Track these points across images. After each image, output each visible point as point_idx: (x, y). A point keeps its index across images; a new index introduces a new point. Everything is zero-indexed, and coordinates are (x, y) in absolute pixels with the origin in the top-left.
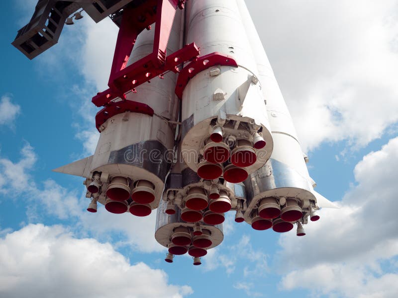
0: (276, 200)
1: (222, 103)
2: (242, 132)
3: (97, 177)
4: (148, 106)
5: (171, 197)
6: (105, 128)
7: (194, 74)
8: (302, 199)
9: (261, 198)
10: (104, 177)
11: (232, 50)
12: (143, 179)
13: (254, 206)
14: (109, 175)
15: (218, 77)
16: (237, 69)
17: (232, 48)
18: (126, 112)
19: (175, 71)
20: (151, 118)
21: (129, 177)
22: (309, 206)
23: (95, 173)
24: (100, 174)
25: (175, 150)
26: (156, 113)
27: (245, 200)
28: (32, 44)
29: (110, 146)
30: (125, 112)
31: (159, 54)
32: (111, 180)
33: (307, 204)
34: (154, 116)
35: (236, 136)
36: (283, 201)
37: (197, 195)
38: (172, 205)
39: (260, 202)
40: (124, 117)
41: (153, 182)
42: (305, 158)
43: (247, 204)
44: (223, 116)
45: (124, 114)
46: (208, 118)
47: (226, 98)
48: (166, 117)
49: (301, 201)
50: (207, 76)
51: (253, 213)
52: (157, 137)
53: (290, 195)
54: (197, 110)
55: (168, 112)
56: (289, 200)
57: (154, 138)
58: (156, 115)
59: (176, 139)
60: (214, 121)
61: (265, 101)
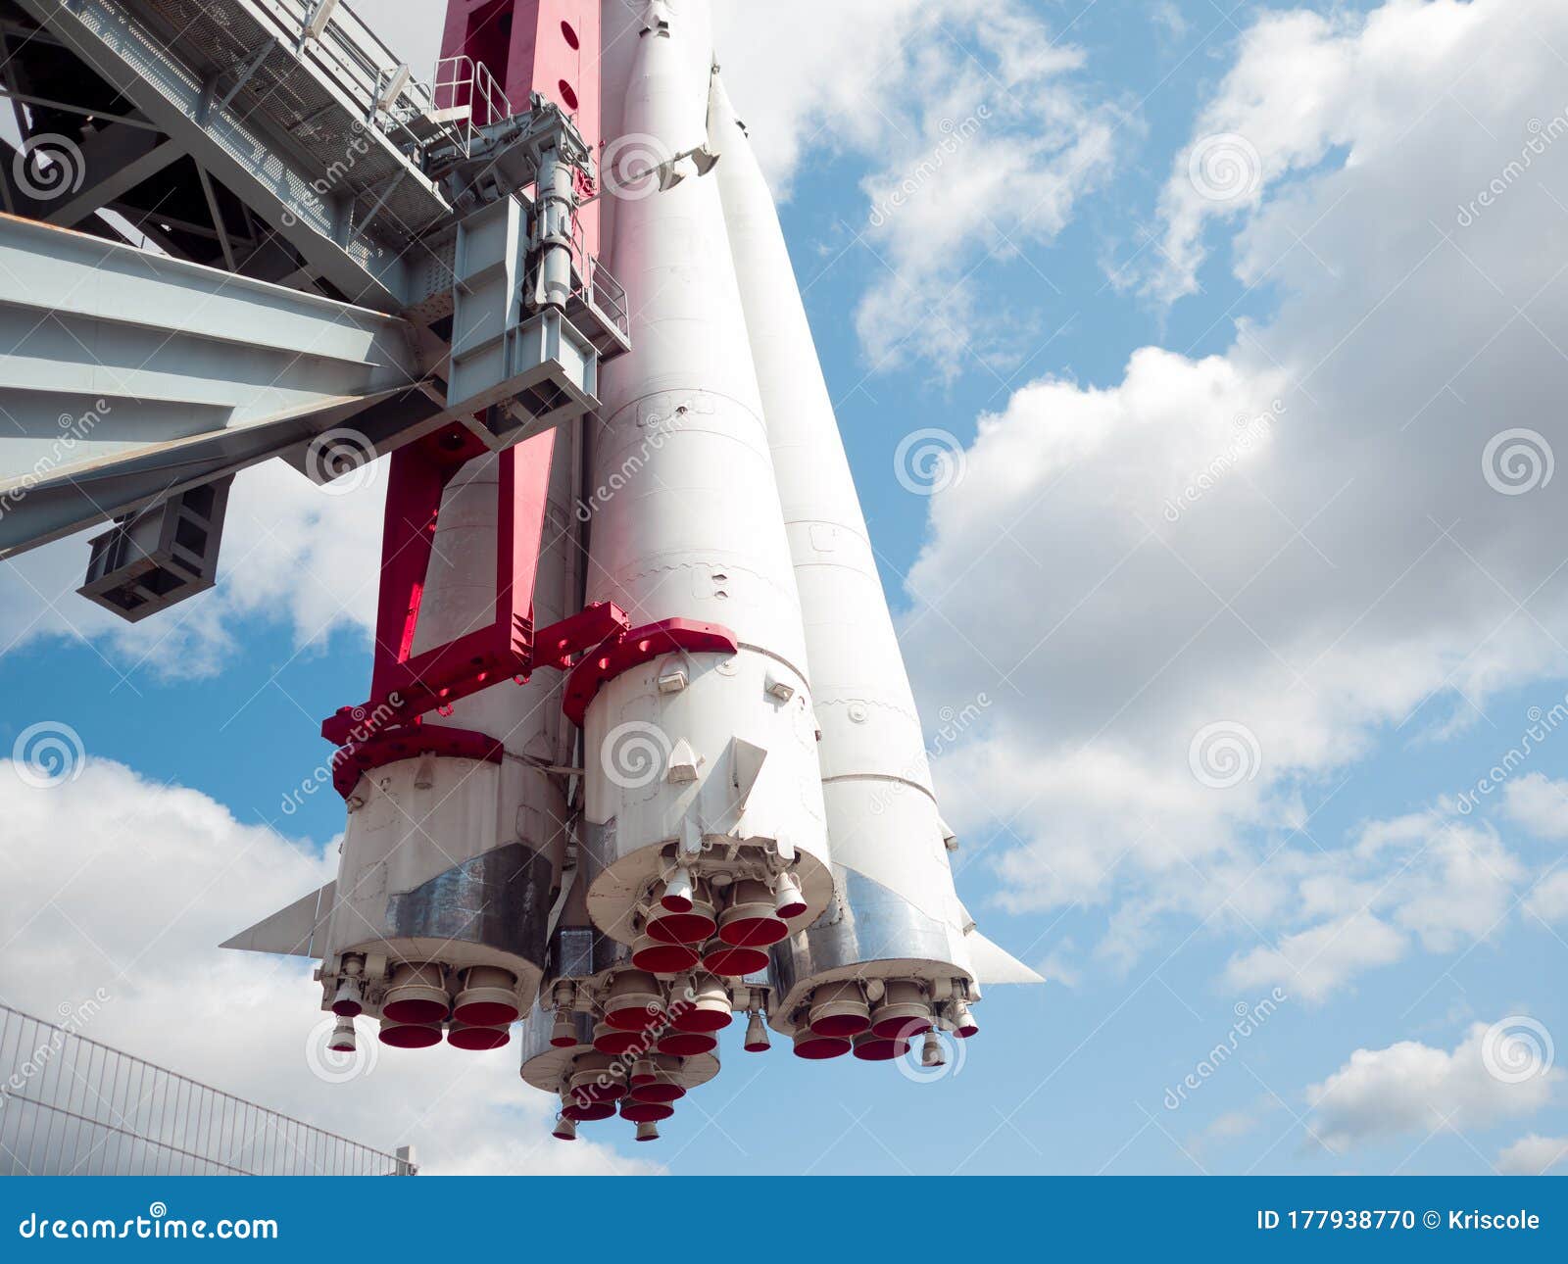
0: (859, 987)
1: (689, 794)
2: (746, 863)
3: (353, 967)
4: (485, 735)
5: (565, 996)
6: (363, 803)
7: (613, 672)
8: (930, 978)
9: (816, 985)
10: (376, 967)
11: (720, 585)
12: (485, 964)
13: (798, 1000)
14: (388, 959)
15: (681, 696)
16: (733, 661)
17: (722, 577)
18: (423, 757)
19: (563, 667)
20: (497, 767)
21: (445, 961)
22: (952, 996)
23: (346, 957)
24: (363, 958)
25: (572, 829)
26: (512, 751)
27: (773, 990)
28: (140, 593)
29: (386, 873)
30: (418, 755)
31: (515, 634)
32: (394, 971)
33: (943, 990)
34: (506, 760)
35: (731, 874)
36: (875, 990)
37: (636, 999)
38: (566, 1023)
39: (814, 994)
40: (418, 776)
41: (512, 969)
42: (945, 840)
43: (779, 998)
44: (692, 844)
45: (416, 763)
46: (655, 844)
47: (703, 774)
48: (542, 757)
49: (927, 981)
50: (651, 688)
51: (799, 1016)
52: (518, 834)
53: (896, 972)
54: (625, 806)
55: (545, 732)
56: (893, 985)
57: (510, 837)
58: (510, 755)
59: (569, 804)
60: (670, 850)
61: (816, 732)
